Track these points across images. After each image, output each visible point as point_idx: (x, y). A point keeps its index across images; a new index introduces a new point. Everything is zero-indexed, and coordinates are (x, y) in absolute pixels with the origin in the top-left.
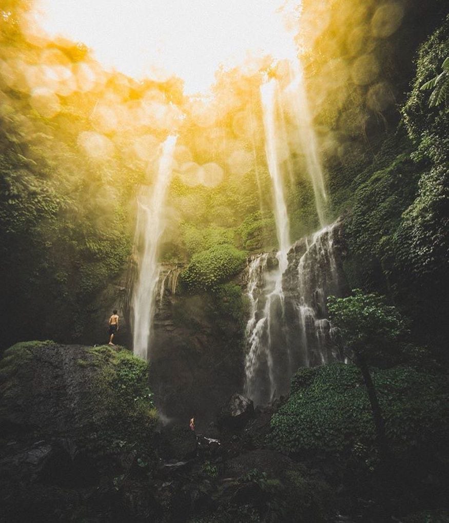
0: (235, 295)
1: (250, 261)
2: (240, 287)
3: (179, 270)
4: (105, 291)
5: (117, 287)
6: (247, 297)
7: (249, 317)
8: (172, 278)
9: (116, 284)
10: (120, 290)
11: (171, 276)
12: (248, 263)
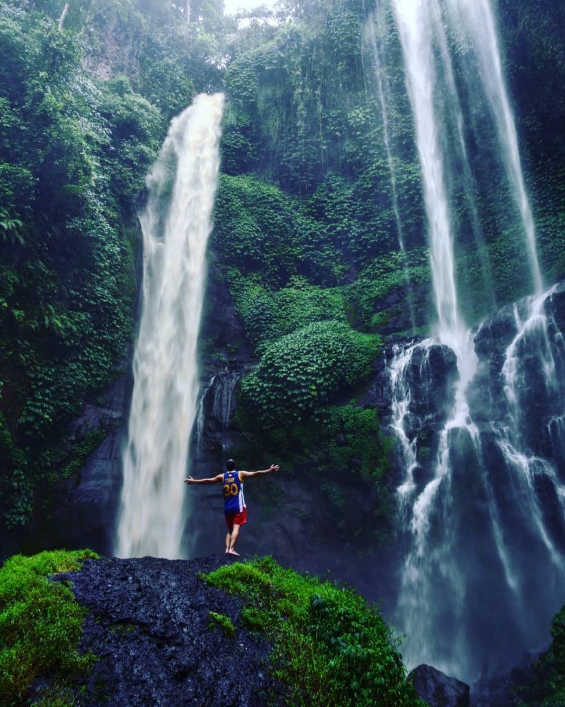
0: (363, 431)
1: (390, 356)
2: (374, 412)
3: (234, 374)
4: (80, 421)
5: (105, 411)
6: (391, 433)
7: (399, 479)
8: (221, 392)
9: (102, 406)
10: (111, 419)
11: (219, 387)
12: (385, 361)
